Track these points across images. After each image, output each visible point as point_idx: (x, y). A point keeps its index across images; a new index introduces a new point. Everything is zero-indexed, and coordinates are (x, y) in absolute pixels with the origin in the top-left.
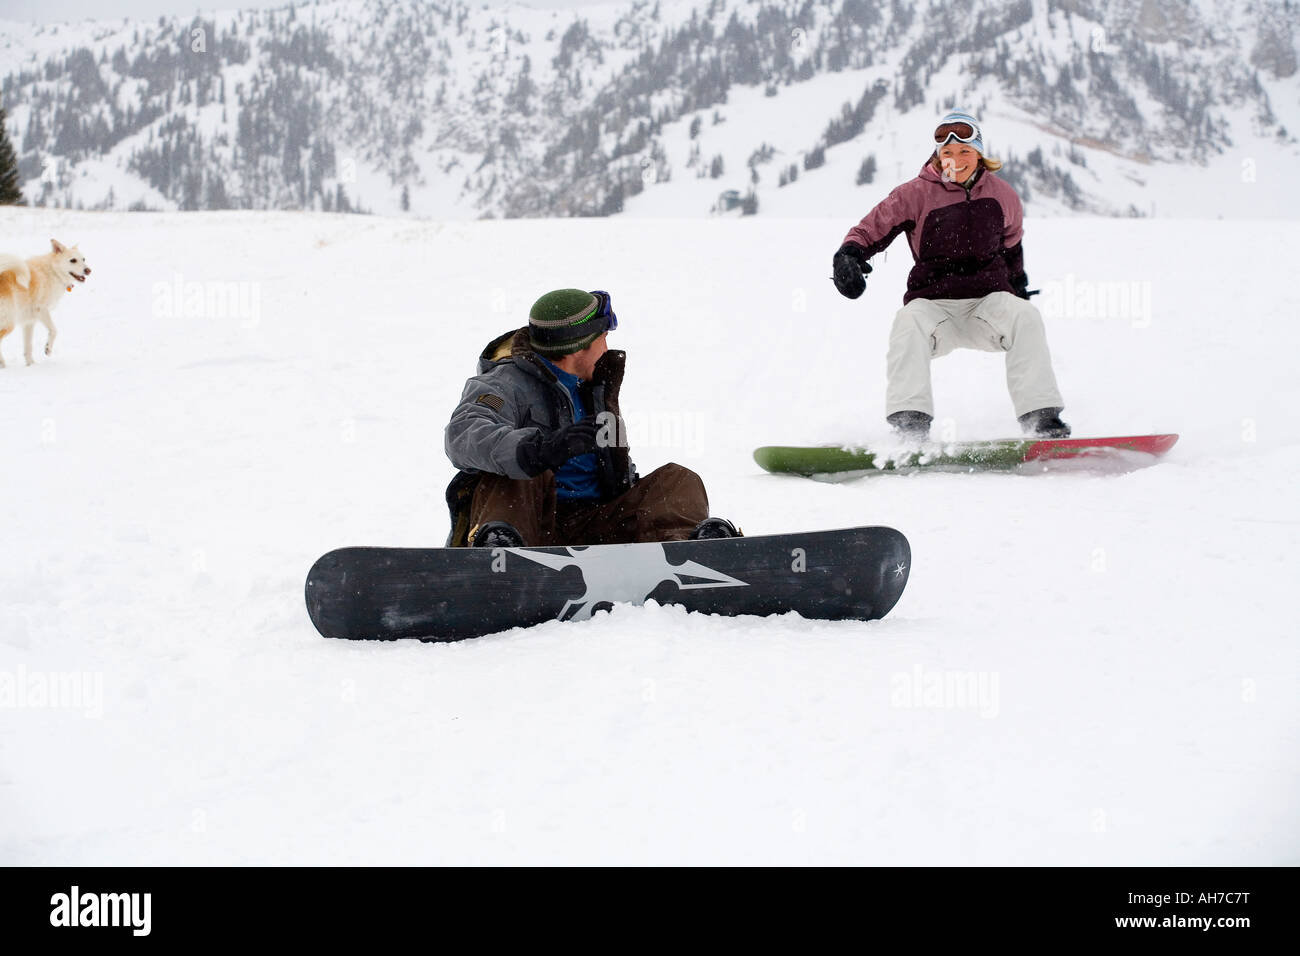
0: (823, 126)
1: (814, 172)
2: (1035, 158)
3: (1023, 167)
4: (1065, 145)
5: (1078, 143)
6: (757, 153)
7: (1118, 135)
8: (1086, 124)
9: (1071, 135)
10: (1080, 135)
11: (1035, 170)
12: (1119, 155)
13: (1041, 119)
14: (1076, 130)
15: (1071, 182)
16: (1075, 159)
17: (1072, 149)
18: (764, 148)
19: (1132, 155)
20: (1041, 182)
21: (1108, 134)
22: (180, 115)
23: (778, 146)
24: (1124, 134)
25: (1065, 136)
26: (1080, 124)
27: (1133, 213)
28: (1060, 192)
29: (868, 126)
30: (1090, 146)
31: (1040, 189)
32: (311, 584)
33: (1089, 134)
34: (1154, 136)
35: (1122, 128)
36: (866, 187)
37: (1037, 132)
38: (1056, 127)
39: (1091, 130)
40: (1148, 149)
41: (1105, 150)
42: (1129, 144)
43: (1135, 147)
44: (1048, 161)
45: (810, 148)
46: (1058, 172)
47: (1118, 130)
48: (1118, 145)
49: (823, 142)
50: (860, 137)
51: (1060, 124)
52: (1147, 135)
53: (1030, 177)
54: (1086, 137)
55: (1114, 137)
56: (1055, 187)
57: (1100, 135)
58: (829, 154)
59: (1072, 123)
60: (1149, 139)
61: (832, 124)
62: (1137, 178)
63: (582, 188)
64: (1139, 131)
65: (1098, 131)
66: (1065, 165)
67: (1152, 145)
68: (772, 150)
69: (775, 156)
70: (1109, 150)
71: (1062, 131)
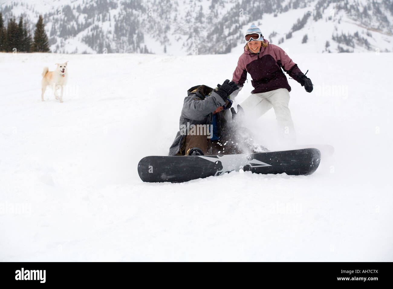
0: (291, 26)
1: (289, 40)
2: (356, 35)
3: (353, 37)
4: (365, 30)
5: (370, 30)
6: (271, 34)
7: (382, 27)
8: (372, 24)
9: (367, 27)
10: (370, 27)
11: (356, 38)
12: (382, 33)
13: (358, 23)
15: (367, 42)
16: (368, 35)
17: (368, 32)
18: (273, 32)
19: (386, 33)
20: (358, 42)
22: (97, 24)
23: (278, 32)
25: (365, 28)
26: (370, 24)
27: (386, 51)
28: (364, 45)
29: (305, 26)
30: (373, 31)
31: (358, 44)
32: (139, 166)
35: (383, 25)
36: (305, 44)
37: (357, 27)
38: (363, 25)
39: (373, 26)
40: (391, 31)
41: (378, 32)
42: (385, 30)
43: (387, 31)
44: (360, 35)
45: (287, 32)
46: (363, 39)
48: (382, 30)
49: (291, 31)
50: (303, 29)
52: (390, 27)
53: (355, 41)
54: (372, 28)
55: (380, 28)
56: (363, 43)
58: (293, 34)
59: (367, 24)
61: (294, 25)
62: (388, 40)
63: (219, 45)
64: (388, 26)
65: (376, 26)
66: (365, 37)
68: (276, 33)
69: (277, 35)
71: (365, 26)
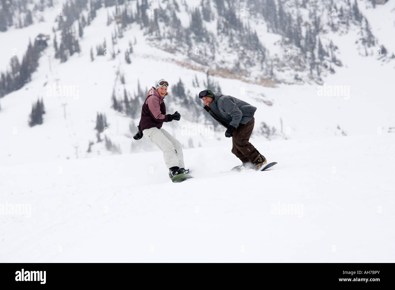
2: (178, 90)
4: (202, 77)
5: (213, 75)
7: (245, 65)
8: (218, 58)
9: (207, 69)
10: (214, 67)
11: (178, 100)
12: (248, 82)
13: (180, 57)
14: (209, 64)
17: (209, 81)
19: (259, 80)
21: (238, 65)
24: (250, 63)
25: (202, 70)
26: (213, 58)
27: (264, 130)
28: (202, 116)
29: (34, 75)
30: (223, 77)
33: (221, 66)
34: (275, 63)
35: (248, 58)
36: (37, 127)
37: (179, 67)
38: (193, 63)
39: (223, 62)
40: (272, 74)
41: (235, 78)
42: (256, 71)
43: (261, 73)
44: (189, 92)
47: (246, 60)
48: (247, 73)
50: (27, 86)
51: (197, 60)
52: (269, 63)
54: (218, 69)
55: (242, 66)
57: (231, 66)
59: (207, 59)
60: (272, 66)
62: (265, 99)
64: (263, 60)
65: (229, 63)
67: (275, 71)
70: (239, 79)
71: (199, 65)
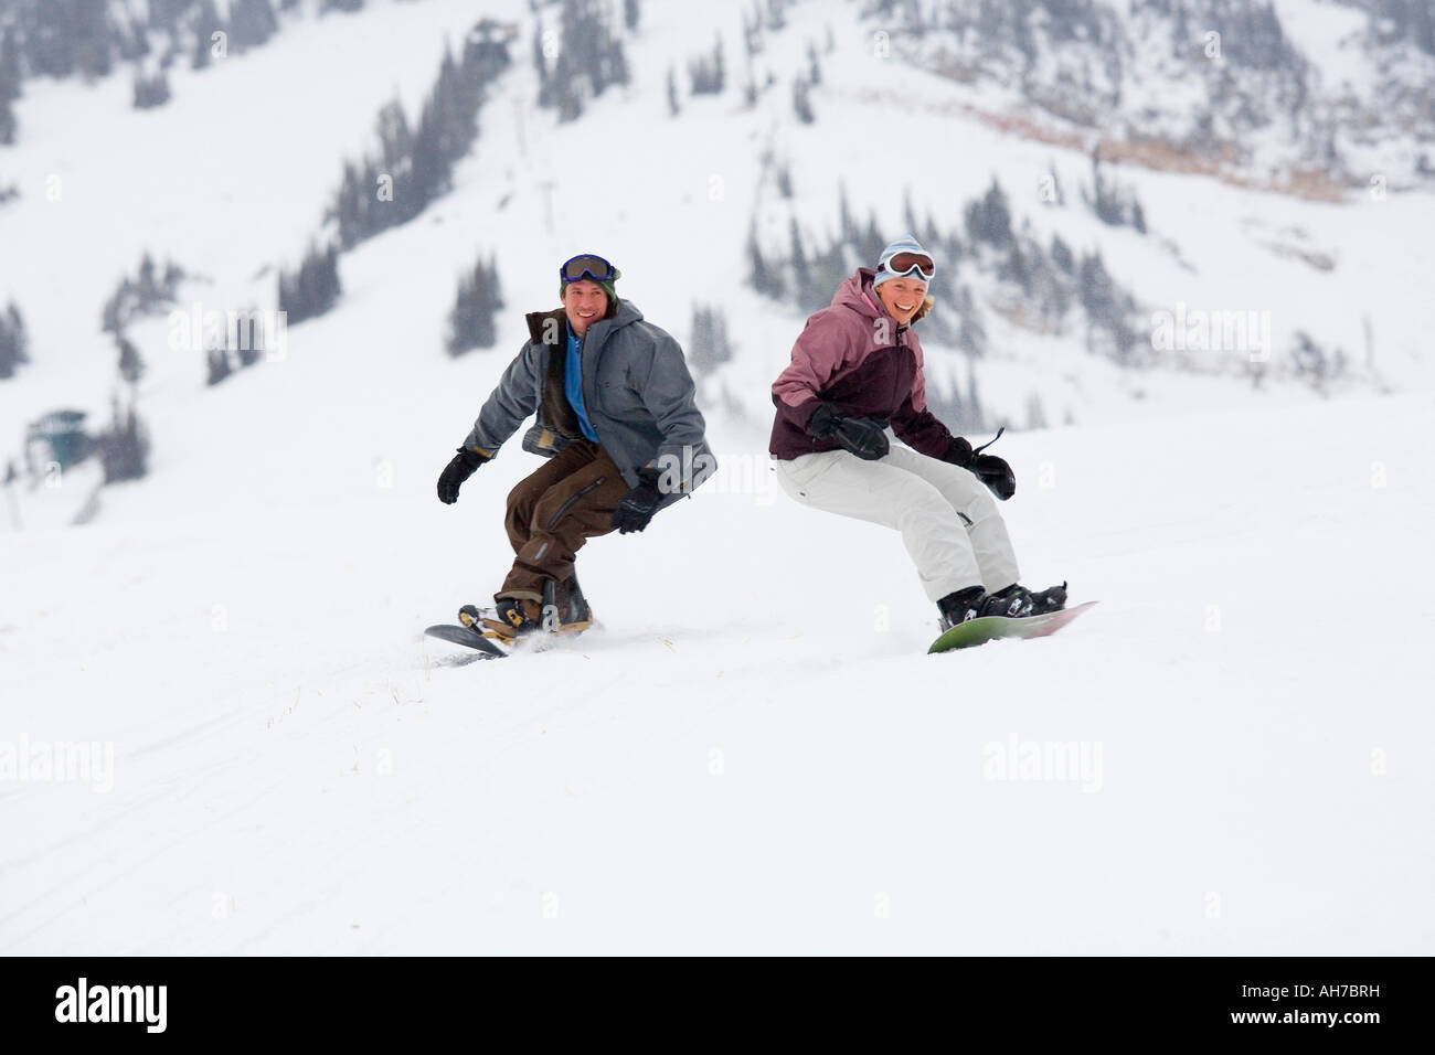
0: (326, 184)
1: (312, 329)
2: (989, 219)
3: (955, 250)
4: (1076, 168)
5: (1115, 160)
6: (126, 288)
7: (1232, 121)
8: (1135, 99)
9: (1092, 138)
10: (1118, 134)
11: (989, 254)
12: (1243, 184)
13: (995, 96)
14: (1102, 119)
15: (1108, 283)
16: (1108, 210)
17: (1099, 182)
18: (147, 267)
19: (1284, 178)
20: (1013, 289)
21: (1205, 123)
23: (188, 261)
24: (1252, 117)
25: (1075, 143)
26: (1115, 99)
27: (1307, 359)
28: (1077, 314)
29: (463, 170)
30: (1153, 166)
31: (1012, 314)
33: (1143, 127)
34: (1343, 113)
35: (1243, 96)
36: (476, 359)
37: (988, 137)
38: (1041, 118)
39: (1151, 114)
40: (1332, 153)
41: (1198, 170)
42: (1273, 145)
43: (1293, 153)
44: (1027, 224)
45: (292, 258)
46: (1062, 253)
47: (1234, 105)
48: (1239, 154)
49: (329, 235)
50: (438, 208)
51: (1055, 108)
52: (1322, 114)
53: (978, 278)
54: (1134, 138)
55: (1222, 128)
56: (1058, 302)
57: (1180, 128)
58: (351, 267)
59: (1094, 102)
60: (1332, 126)
61: (350, 173)
62: (1306, 246)
64: (1299, 102)
65: (1173, 115)
66: (1083, 233)
67: (1343, 143)
68: (174, 275)
69: (184, 290)
70: (1212, 173)
71: (1062, 127)
